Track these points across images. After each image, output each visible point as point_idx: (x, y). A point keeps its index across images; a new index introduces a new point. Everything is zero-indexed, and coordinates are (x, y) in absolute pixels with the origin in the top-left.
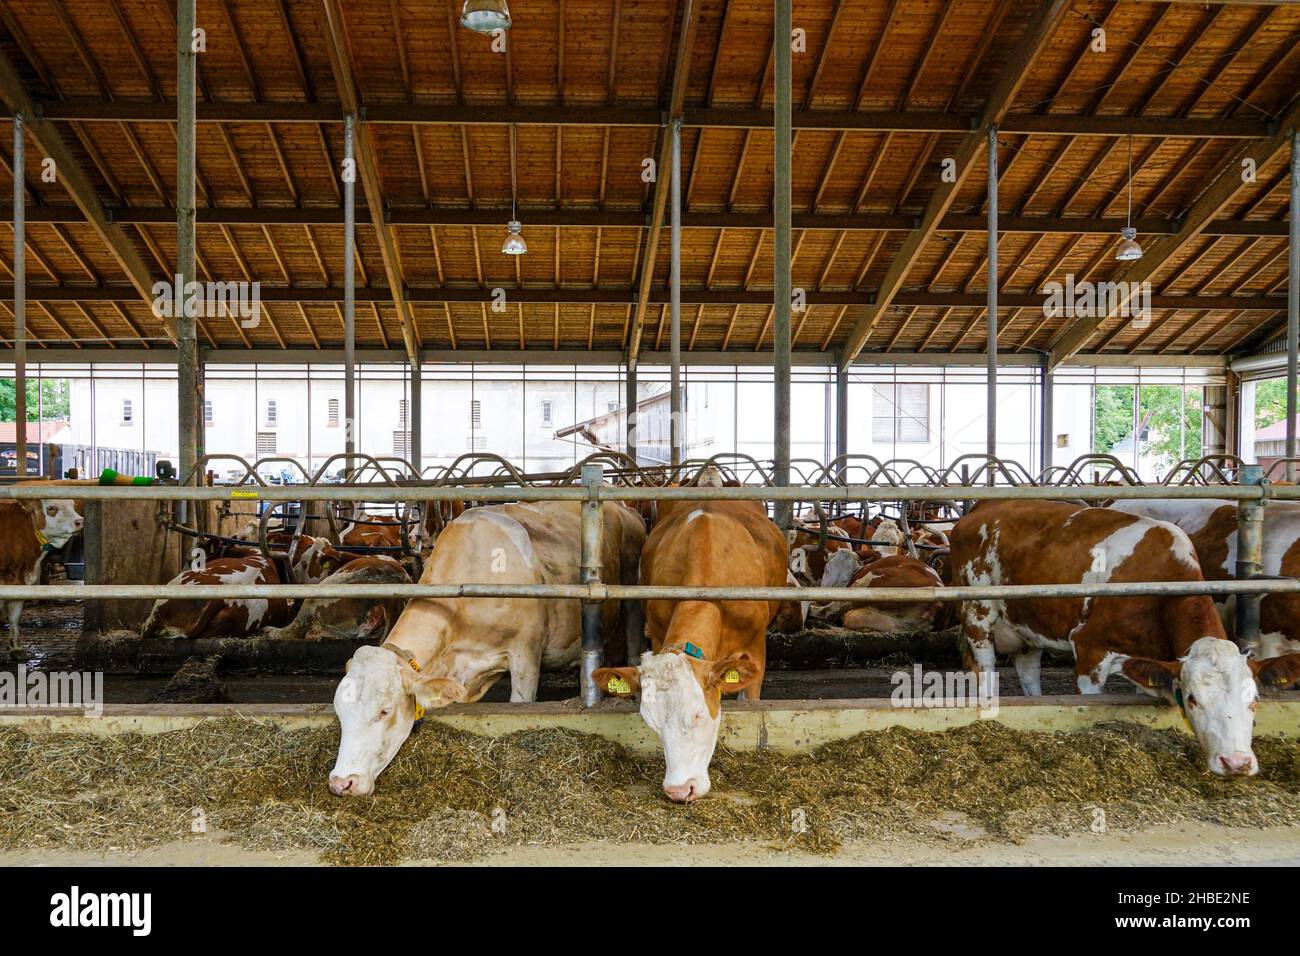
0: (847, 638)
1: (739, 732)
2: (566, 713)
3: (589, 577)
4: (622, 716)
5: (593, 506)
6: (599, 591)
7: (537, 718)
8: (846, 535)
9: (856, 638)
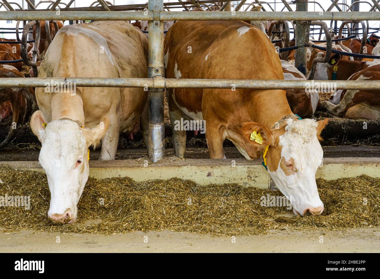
0: (344, 124)
1: (256, 179)
2: (139, 166)
3: (154, 73)
4: (177, 168)
5: (157, 24)
6: (160, 82)
7: (119, 170)
8: (350, 51)
9: (350, 124)
